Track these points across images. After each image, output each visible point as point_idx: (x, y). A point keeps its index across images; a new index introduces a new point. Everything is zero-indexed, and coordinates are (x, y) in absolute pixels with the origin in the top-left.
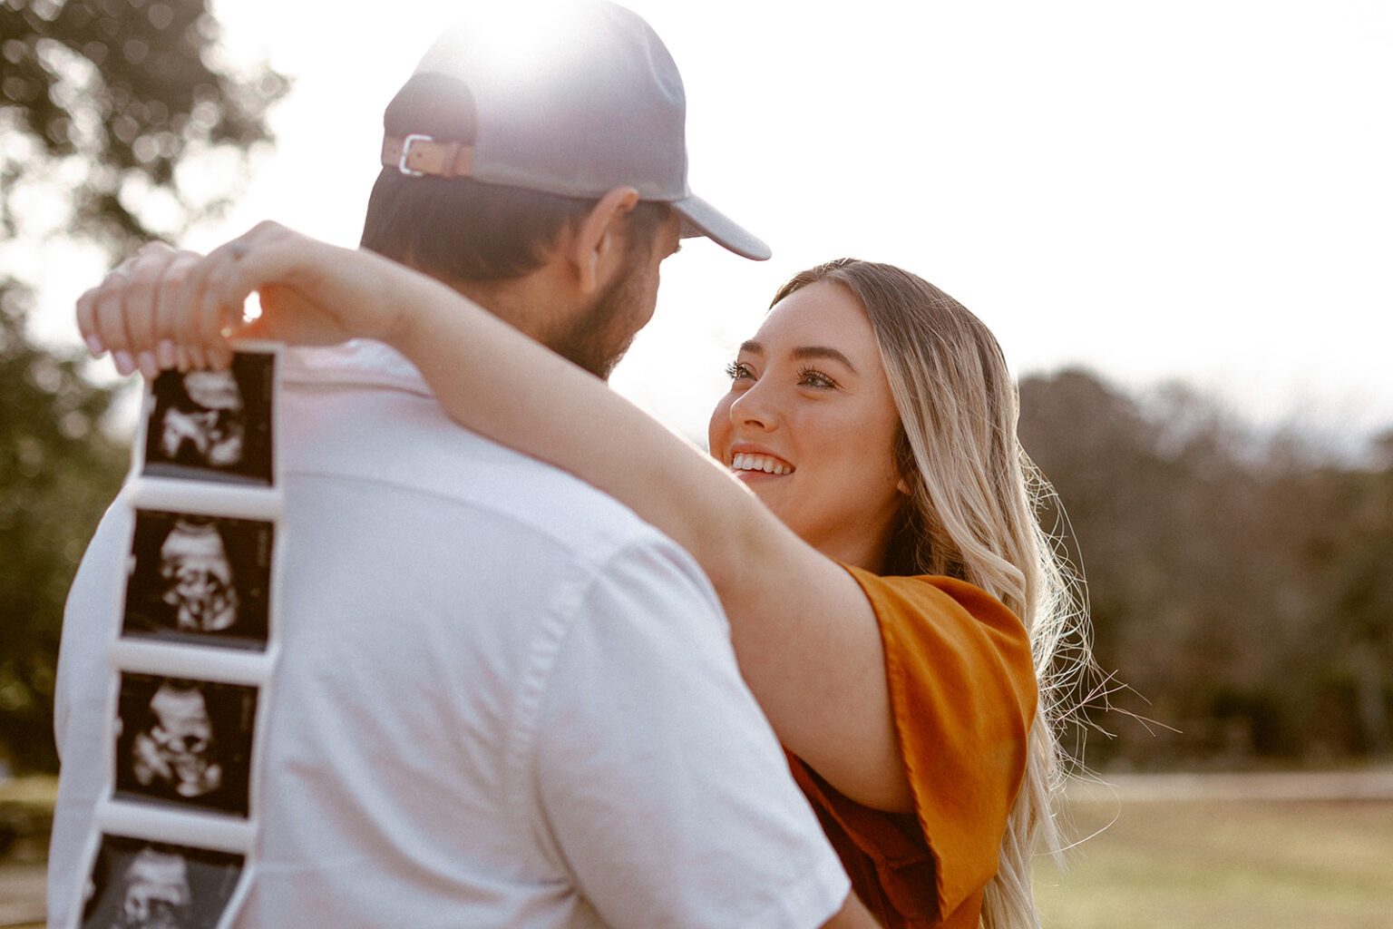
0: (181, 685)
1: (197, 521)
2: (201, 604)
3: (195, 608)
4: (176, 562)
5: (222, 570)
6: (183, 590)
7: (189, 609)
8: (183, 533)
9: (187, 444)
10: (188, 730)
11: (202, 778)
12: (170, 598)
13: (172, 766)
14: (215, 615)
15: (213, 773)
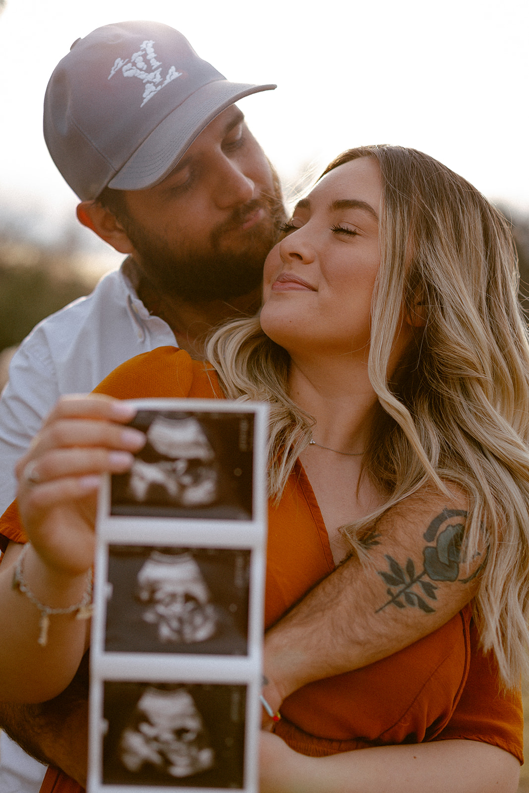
0: (165, 688)
1: (170, 552)
2: (181, 620)
3: (175, 624)
4: (153, 588)
5: (199, 591)
6: (161, 609)
7: (169, 626)
8: (159, 562)
9: (156, 489)
10: (178, 724)
11: (194, 761)
12: (149, 617)
13: (162, 753)
14: (195, 629)
15: (206, 757)
